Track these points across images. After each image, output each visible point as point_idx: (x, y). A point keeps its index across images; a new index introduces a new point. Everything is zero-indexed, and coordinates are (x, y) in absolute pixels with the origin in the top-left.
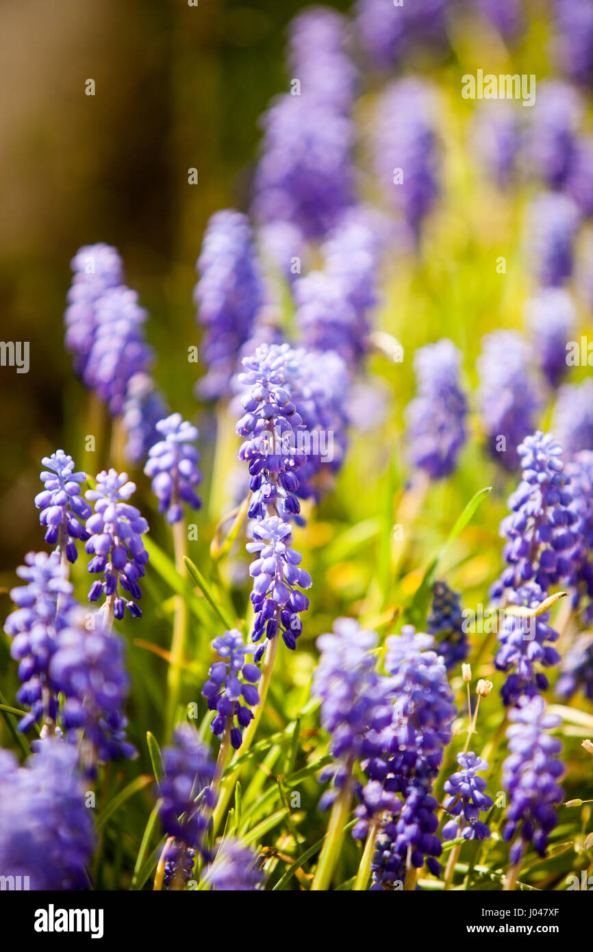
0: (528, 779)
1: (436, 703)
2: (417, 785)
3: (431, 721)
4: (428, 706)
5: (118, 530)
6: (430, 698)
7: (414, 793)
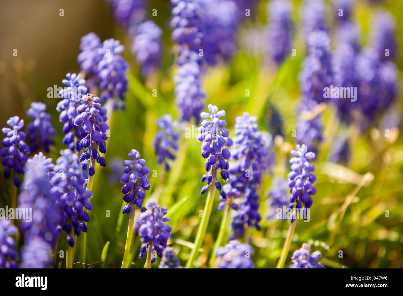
0: (298, 182)
1: (258, 149)
2: (250, 187)
3: (256, 157)
4: (255, 150)
5: (115, 69)
6: (255, 146)
7: (248, 192)
